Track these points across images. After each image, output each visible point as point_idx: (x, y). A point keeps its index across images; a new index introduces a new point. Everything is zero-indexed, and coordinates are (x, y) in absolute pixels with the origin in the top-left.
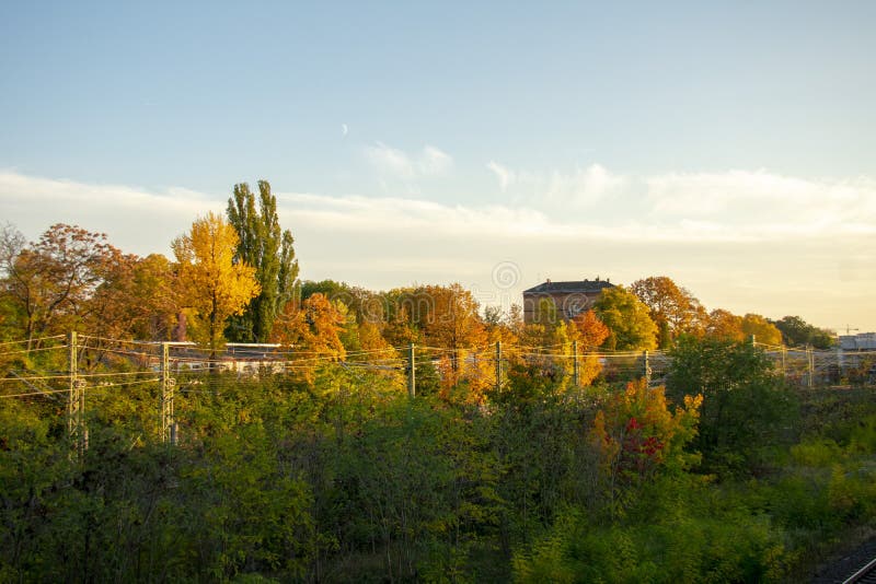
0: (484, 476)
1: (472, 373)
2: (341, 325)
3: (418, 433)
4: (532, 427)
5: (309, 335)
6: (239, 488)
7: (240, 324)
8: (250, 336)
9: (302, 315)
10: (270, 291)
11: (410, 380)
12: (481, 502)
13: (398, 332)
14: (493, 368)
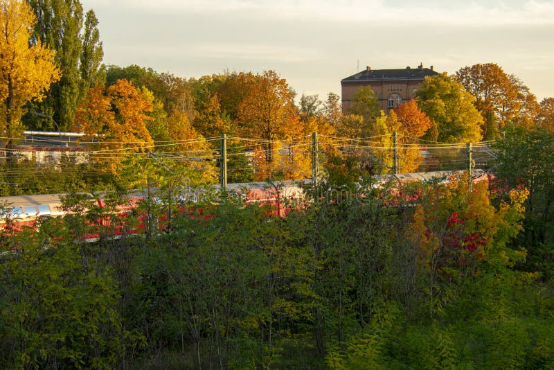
0: (299, 272)
1: (286, 166)
2: (148, 114)
3: (232, 227)
4: (349, 221)
5: (114, 124)
6: (40, 284)
7: (39, 111)
8: (51, 124)
9: (107, 102)
10: (71, 76)
11: (222, 172)
12: (295, 298)
13: (210, 122)
14: (308, 161)
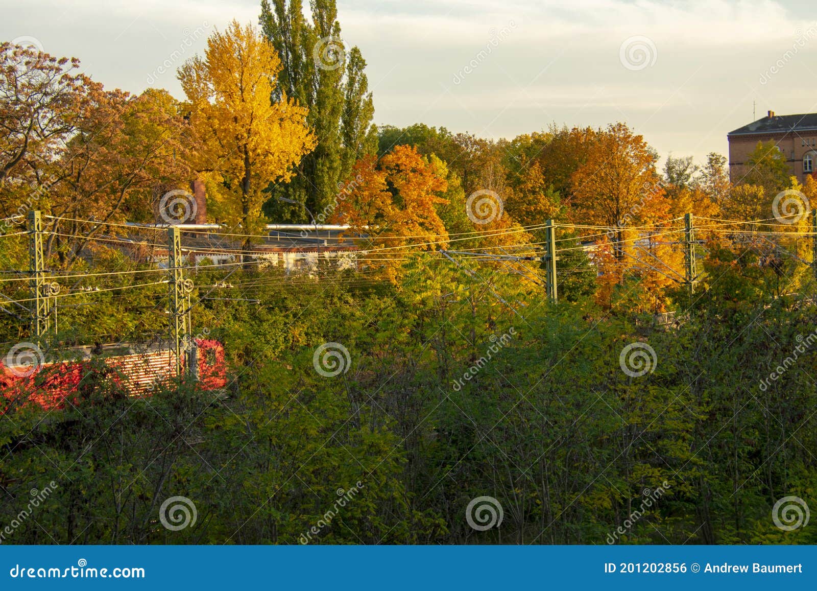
0: (670, 424)
1: (645, 264)
2: (439, 194)
3: (566, 357)
4: (746, 345)
5: (391, 210)
6: (294, 443)
7: (287, 195)
8: (303, 214)
9: (380, 179)
10: (330, 143)
11: (549, 276)
12: (665, 464)
13: (529, 203)
14: (679, 257)
